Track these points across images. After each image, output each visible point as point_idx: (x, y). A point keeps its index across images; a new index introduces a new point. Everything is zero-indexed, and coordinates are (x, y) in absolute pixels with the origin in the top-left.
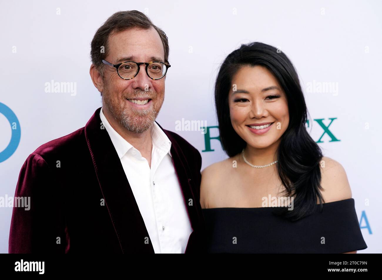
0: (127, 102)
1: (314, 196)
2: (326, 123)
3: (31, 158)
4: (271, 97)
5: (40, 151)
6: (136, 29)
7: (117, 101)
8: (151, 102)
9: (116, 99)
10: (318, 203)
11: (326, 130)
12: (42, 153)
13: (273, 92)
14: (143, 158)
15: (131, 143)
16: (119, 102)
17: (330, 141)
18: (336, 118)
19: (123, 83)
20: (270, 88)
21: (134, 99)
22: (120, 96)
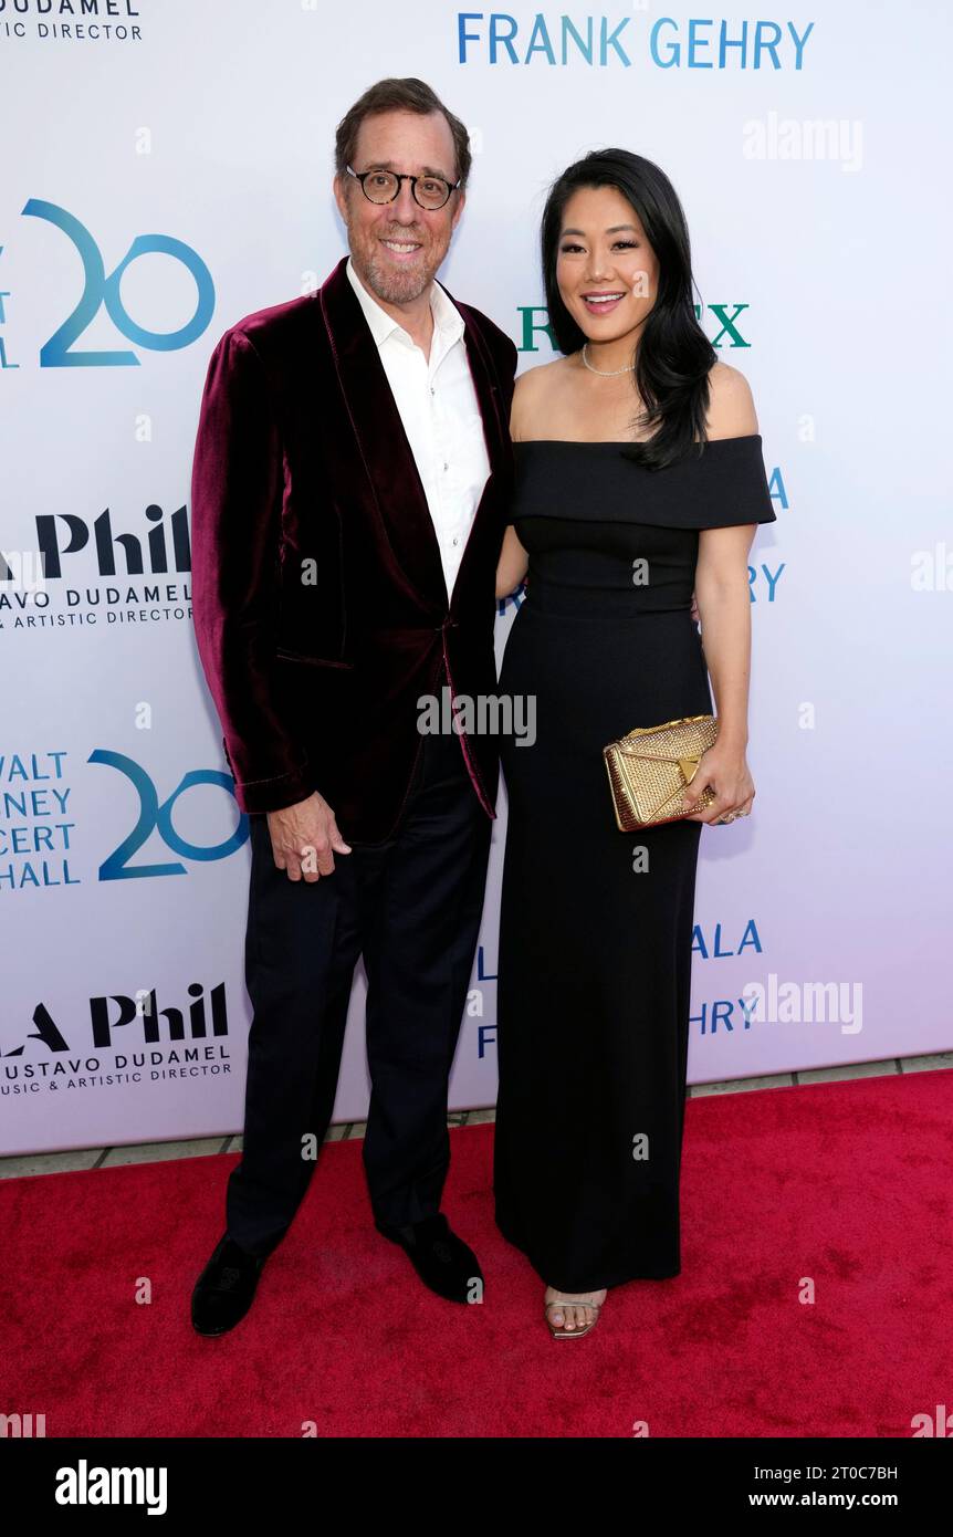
0: (379, 244)
1: (692, 431)
2: (729, 312)
3: (228, 337)
4: (621, 245)
5: (242, 328)
6: (403, 112)
7: (363, 241)
8: (422, 252)
9: (361, 237)
10: (698, 440)
11: (728, 325)
12: (245, 330)
13: (626, 236)
14: (416, 347)
15: (396, 320)
16: (366, 246)
17: (732, 346)
18: (747, 306)
19: (374, 211)
20: (622, 229)
21: (390, 241)
22: (367, 233)
